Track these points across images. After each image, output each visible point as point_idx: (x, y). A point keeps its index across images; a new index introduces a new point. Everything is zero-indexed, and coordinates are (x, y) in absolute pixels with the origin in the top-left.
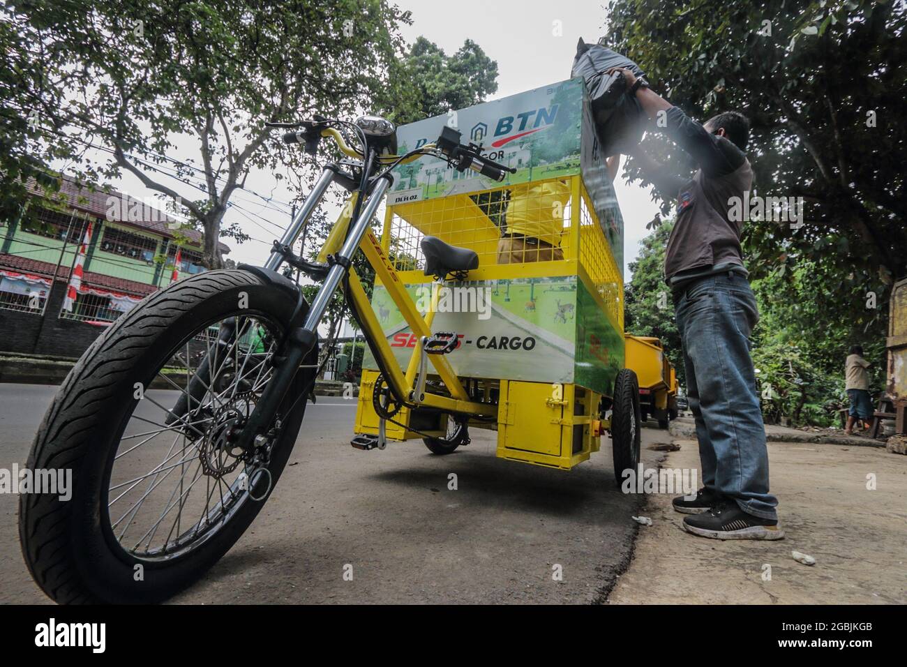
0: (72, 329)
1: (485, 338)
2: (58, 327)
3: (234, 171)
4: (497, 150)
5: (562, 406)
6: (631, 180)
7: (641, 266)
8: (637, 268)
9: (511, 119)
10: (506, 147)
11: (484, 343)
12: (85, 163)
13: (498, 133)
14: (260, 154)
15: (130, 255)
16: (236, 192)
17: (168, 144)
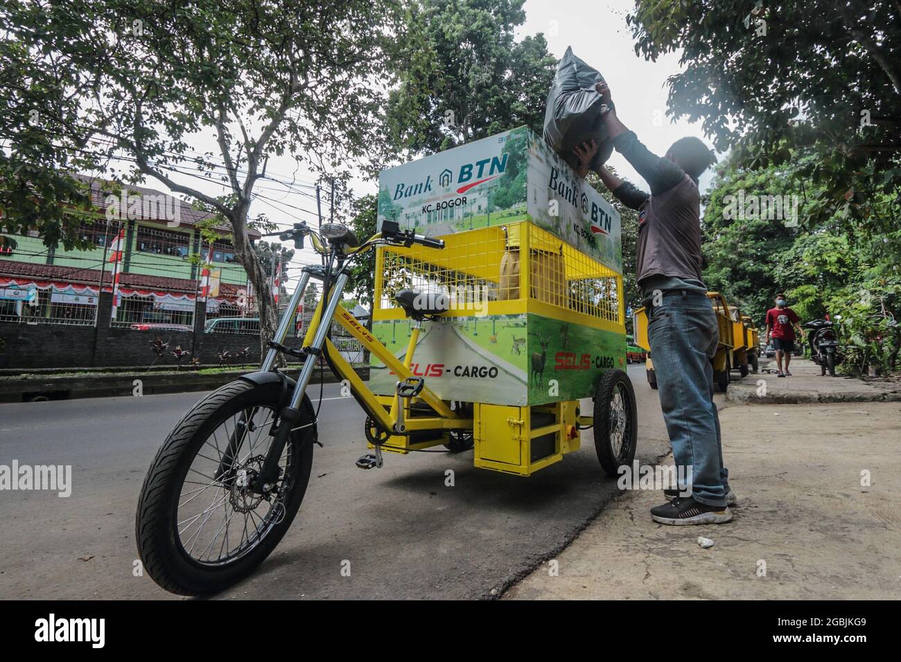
0: (124, 337)
1: (460, 367)
2: (110, 336)
3: (253, 160)
4: (461, 196)
5: (520, 425)
6: (677, 117)
7: (713, 198)
8: (710, 200)
9: (470, 167)
10: (468, 193)
11: (460, 371)
12: (109, 173)
13: (461, 180)
14: (276, 141)
15: (166, 253)
16: (258, 182)
17: (185, 145)
